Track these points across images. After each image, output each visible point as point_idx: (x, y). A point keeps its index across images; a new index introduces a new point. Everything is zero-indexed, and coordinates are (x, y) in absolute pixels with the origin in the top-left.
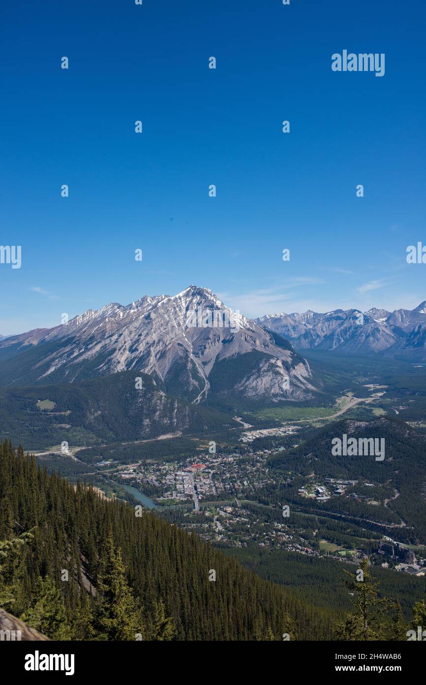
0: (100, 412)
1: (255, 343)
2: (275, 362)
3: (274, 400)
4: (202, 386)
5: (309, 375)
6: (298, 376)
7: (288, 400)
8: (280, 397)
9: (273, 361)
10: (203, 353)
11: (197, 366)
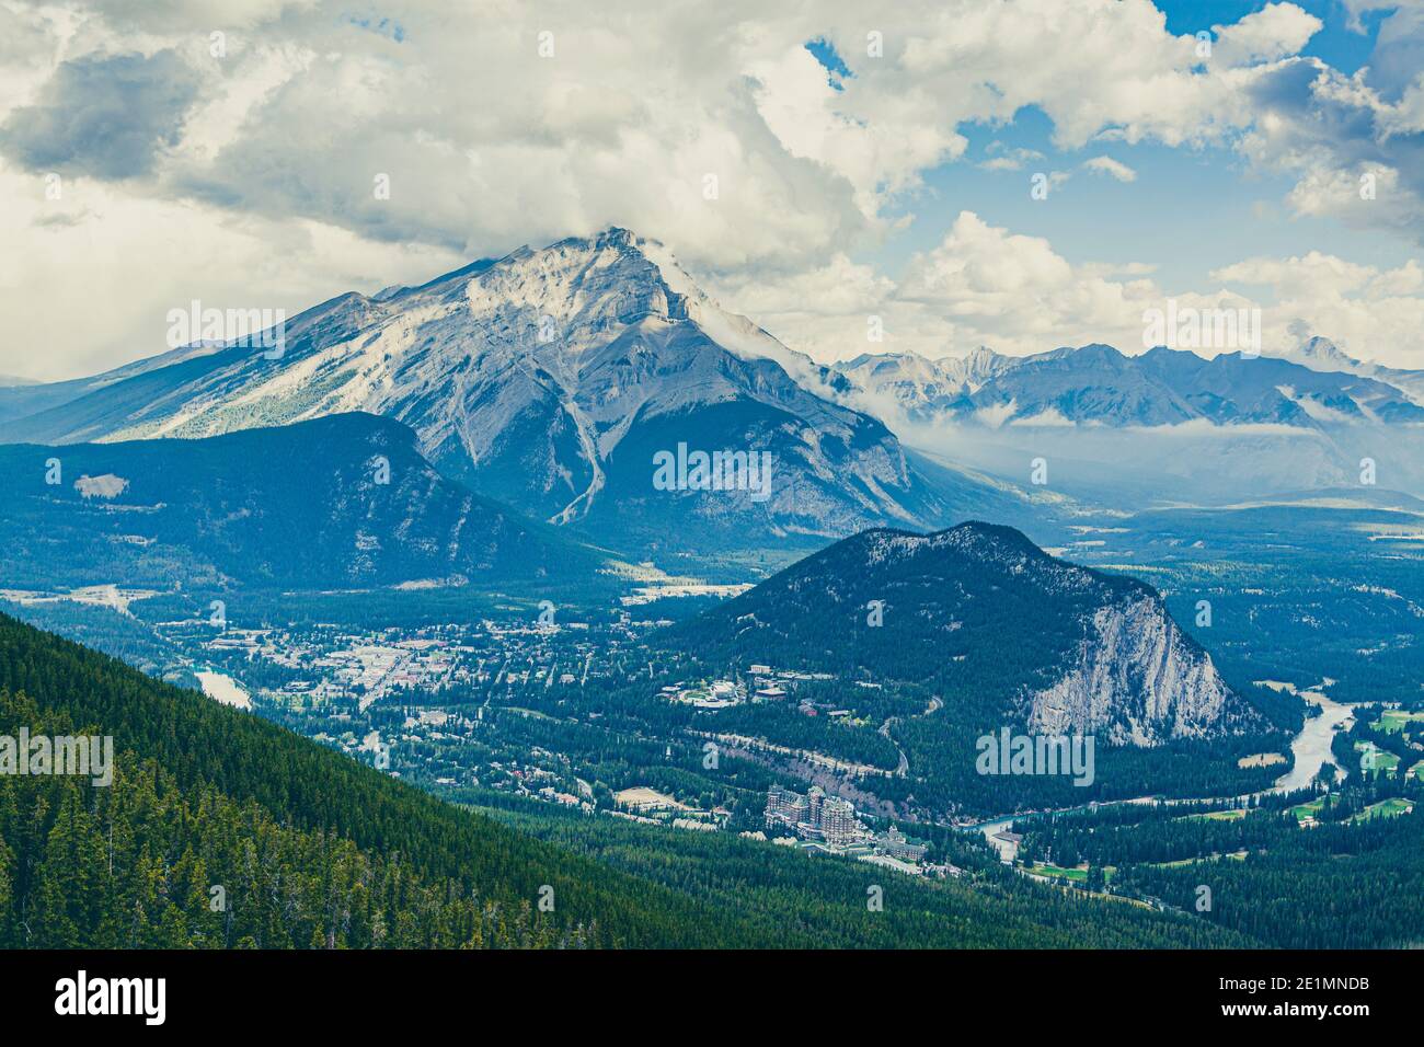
0: (245, 512)
1: (751, 381)
2: (796, 433)
3: (778, 532)
4: (583, 482)
5: (901, 482)
6: (864, 479)
7: (817, 533)
8: (795, 523)
9: (790, 429)
10: (600, 401)
11: (581, 431)
